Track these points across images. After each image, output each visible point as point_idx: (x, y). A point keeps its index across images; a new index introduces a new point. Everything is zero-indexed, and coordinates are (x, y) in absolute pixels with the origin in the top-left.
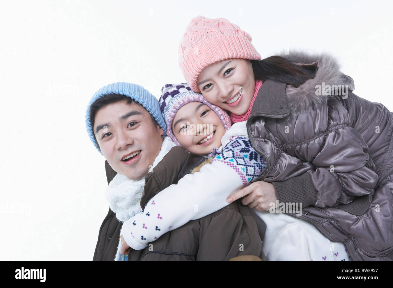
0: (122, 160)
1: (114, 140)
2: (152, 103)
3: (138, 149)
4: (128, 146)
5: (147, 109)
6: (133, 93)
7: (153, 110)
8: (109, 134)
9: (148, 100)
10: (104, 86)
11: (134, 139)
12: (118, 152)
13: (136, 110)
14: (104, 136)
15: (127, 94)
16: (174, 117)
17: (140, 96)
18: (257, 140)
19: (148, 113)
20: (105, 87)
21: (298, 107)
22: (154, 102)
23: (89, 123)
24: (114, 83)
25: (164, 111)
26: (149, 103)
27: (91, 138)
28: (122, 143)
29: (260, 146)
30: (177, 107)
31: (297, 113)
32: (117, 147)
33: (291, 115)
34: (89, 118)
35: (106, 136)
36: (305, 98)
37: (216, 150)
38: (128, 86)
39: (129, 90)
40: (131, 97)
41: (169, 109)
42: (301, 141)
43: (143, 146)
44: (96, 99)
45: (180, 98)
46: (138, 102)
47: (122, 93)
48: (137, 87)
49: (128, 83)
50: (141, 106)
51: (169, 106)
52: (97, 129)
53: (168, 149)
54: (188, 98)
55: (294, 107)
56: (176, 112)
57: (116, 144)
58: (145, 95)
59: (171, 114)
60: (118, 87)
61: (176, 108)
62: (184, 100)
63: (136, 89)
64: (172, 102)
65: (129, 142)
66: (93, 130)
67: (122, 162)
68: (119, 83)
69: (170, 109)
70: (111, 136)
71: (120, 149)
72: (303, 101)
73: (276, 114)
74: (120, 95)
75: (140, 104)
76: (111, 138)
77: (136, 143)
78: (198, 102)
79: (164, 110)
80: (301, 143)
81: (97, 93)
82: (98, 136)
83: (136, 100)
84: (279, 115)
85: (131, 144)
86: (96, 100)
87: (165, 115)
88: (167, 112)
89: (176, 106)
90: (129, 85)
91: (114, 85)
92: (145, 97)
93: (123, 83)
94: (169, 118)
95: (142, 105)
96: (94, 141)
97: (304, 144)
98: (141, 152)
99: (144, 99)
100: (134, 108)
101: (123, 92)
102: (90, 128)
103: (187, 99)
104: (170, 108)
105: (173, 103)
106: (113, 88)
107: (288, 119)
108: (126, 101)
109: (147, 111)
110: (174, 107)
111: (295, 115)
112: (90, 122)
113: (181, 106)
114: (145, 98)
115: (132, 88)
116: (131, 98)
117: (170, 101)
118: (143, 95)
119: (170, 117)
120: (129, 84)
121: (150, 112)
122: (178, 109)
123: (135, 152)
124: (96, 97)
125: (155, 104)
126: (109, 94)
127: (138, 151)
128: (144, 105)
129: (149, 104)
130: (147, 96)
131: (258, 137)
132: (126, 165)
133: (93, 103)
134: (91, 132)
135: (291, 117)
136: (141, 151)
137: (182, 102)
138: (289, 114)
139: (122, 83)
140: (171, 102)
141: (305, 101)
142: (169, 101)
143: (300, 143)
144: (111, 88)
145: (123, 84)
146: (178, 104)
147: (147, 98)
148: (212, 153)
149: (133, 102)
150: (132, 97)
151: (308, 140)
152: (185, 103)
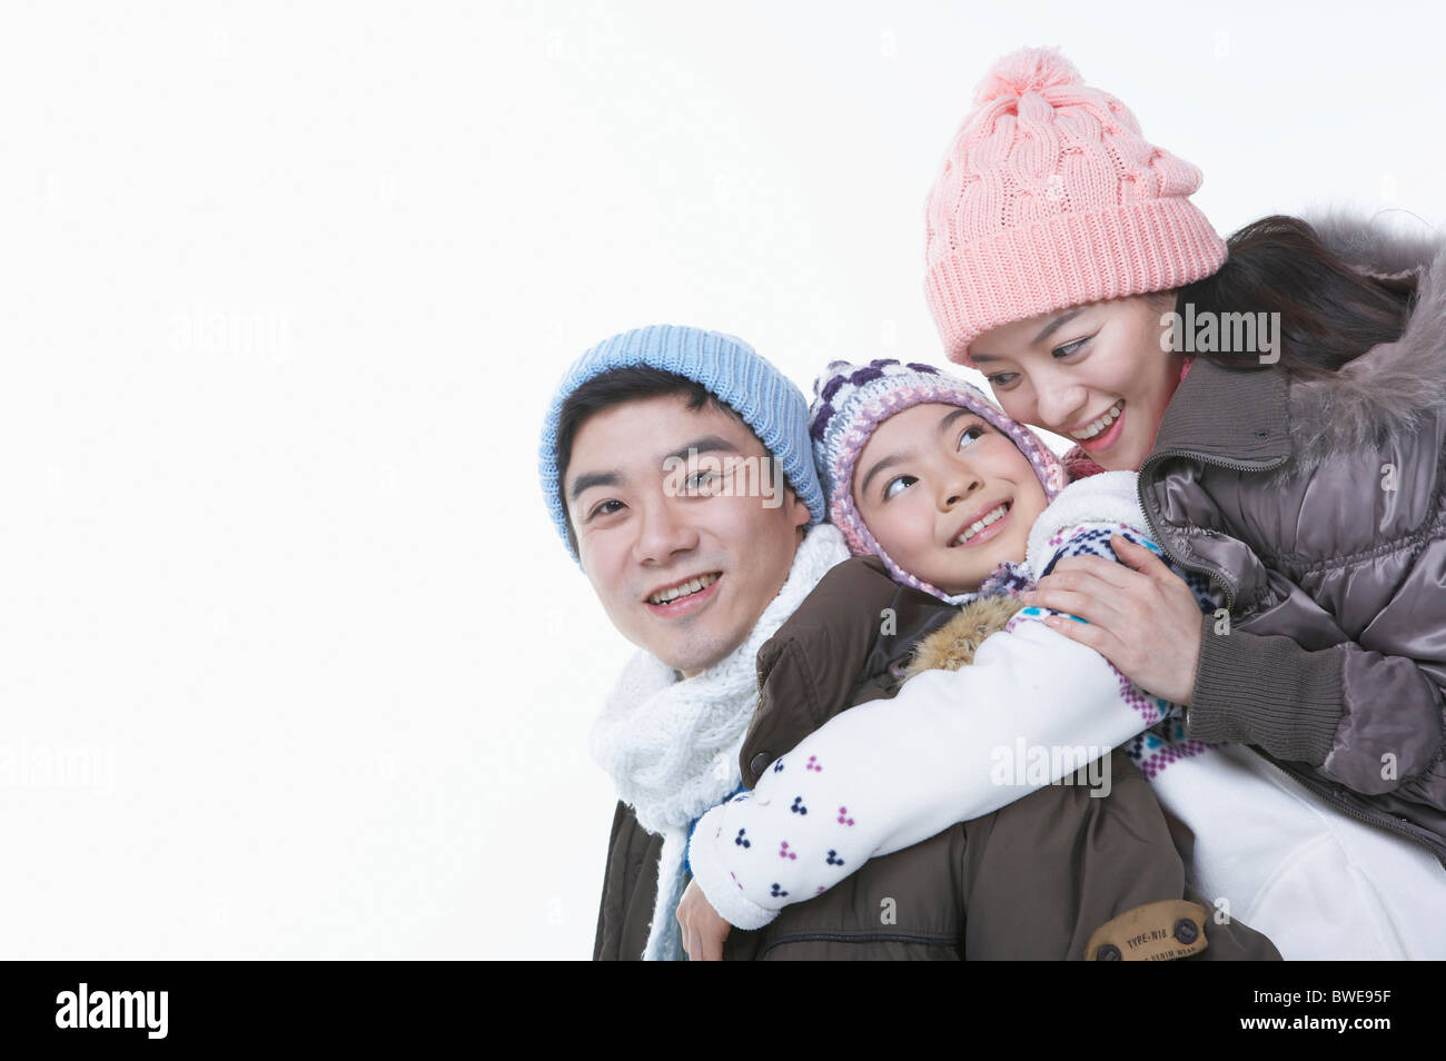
0: (649, 601)
1: (631, 526)
2: (778, 410)
3: (712, 568)
4: (677, 554)
5: (757, 432)
6: (715, 370)
7: (777, 436)
8: (614, 506)
9: (763, 399)
10: (615, 334)
11: (700, 532)
12: (638, 570)
13: (719, 435)
14: (596, 512)
15: (692, 372)
16: (862, 449)
17: (736, 381)
18: (1179, 535)
19: (757, 445)
20: (619, 335)
21: (1322, 439)
22: (787, 407)
23: (548, 457)
24: (653, 327)
25: (826, 434)
26: (767, 409)
27: (552, 512)
28: (656, 543)
29: (1197, 554)
30: (873, 415)
31: (1315, 459)
32: (639, 556)
33: (1291, 463)
34: (553, 442)
35: (605, 510)
36: (1354, 407)
37: (1008, 567)
38: (698, 344)
39: (701, 361)
40: (704, 385)
41: (845, 422)
42: (1322, 557)
43: (730, 559)
44: (583, 380)
45: (887, 388)
46: (726, 405)
47: (675, 368)
48: (731, 348)
49: (700, 332)
50: (739, 421)
51: (847, 412)
52: (577, 483)
53: (813, 572)
54: (915, 390)
55: (1309, 436)
56: (872, 432)
57: (638, 542)
58: (754, 381)
59: (853, 439)
60: (663, 345)
61: (870, 418)
62: (902, 393)
63: (727, 357)
64: (856, 399)
65: (683, 541)
66: (561, 482)
67: (646, 607)
68: (671, 327)
69: (848, 421)
70: (621, 511)
71: (647, 564)
72: (1345, 417)
73: (1240, 456)
74: (669, 373)
75: (733, 411)
76: (623, 520)
77: (707, 543)
78: (951, 404)
79: (827, 429)
80: (1323, 564)
81: (589, 357)
82: (578, 510)
83: (723, 395)
84: (1251, 459)
85: (689, 547)
86: (586, 385)
87: (830, 446)
88: (838, 433)
89: (870, 408)
90: (705, 341)
91: (650, 333)
92: (753, 386)
93: (685, 331)
94: (843, 455)
95: (740, 415)
96: (561, 520)
97: (1335, 566)
98: (722, 579)
99: (750, 397)
100: (712, 424)
101: (680, 366)
102: (554, 475)
103: (911, 392)
104: (851, 418)
105: (859, 402)
106: (646, 348)
107: (1282, 477)
108: (685, 399)
109: (756, 436)
110: (864, 414)
111: (1307, 466)
112: (553, 456)
113: (892, 414)
114: (753, 391)
115: (711, 350)
116: (706, 387)
117: (850, 397)
118: (750, 379)
119: (848, 449)
120: (706, 335)
121: (767, 444)
122: (880, 423)
123: (698, 577)
124: (587, 373)
125: (786, 412)
126: (631, 369)
127: (708, 575)
128: (748, 418)
129: (767, 414)
130: (762, 385)
131: (1184, 525)
132: (659, 619)
133: (573, 392)
134: (555, 489)
135: (1294, 472)
136: (718, 574)
137: (893, 400)
138: (1286, 459)
139: (678, 332)
140: (853, 400)
141: (1351, 422)
142: (846, 398)
143: (1320, 564)
144: (638, 346)
145: (685, 333)
146: (879, 404)
147: (763, 390)
148: (993, 576)
149: (710, 402)
150: (709, 385)
151: (1349, 555)
152: (904, 405)
